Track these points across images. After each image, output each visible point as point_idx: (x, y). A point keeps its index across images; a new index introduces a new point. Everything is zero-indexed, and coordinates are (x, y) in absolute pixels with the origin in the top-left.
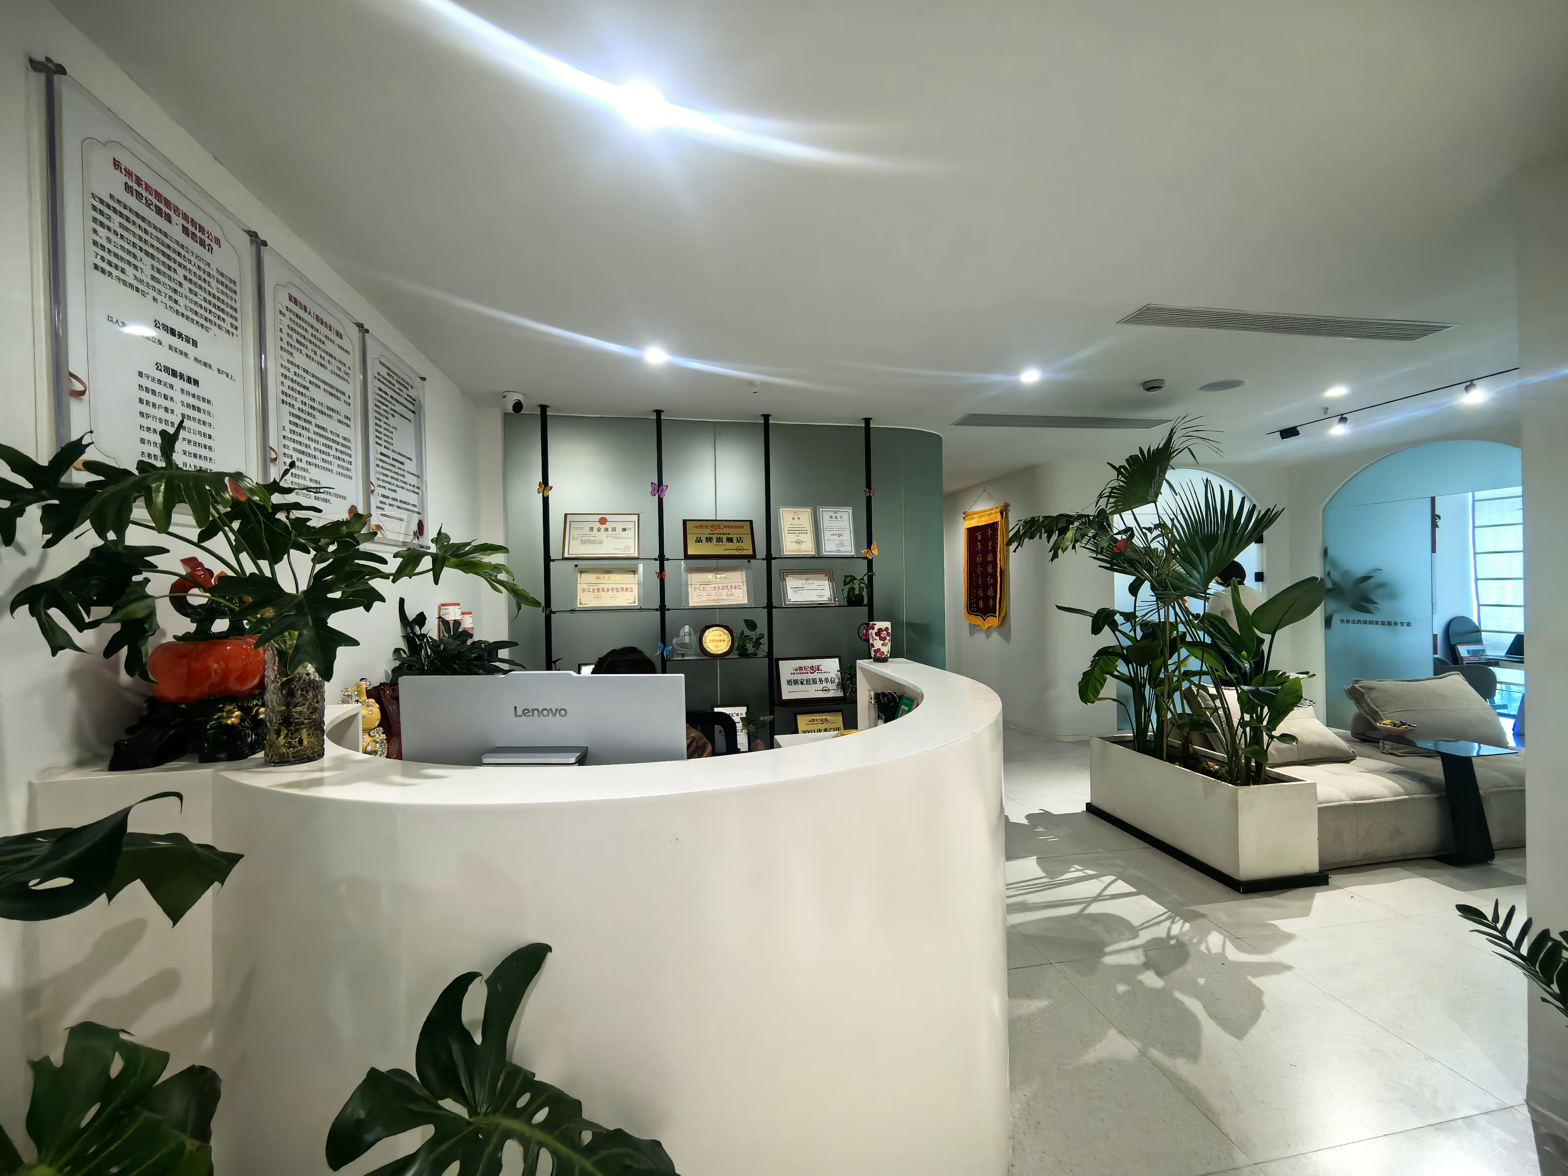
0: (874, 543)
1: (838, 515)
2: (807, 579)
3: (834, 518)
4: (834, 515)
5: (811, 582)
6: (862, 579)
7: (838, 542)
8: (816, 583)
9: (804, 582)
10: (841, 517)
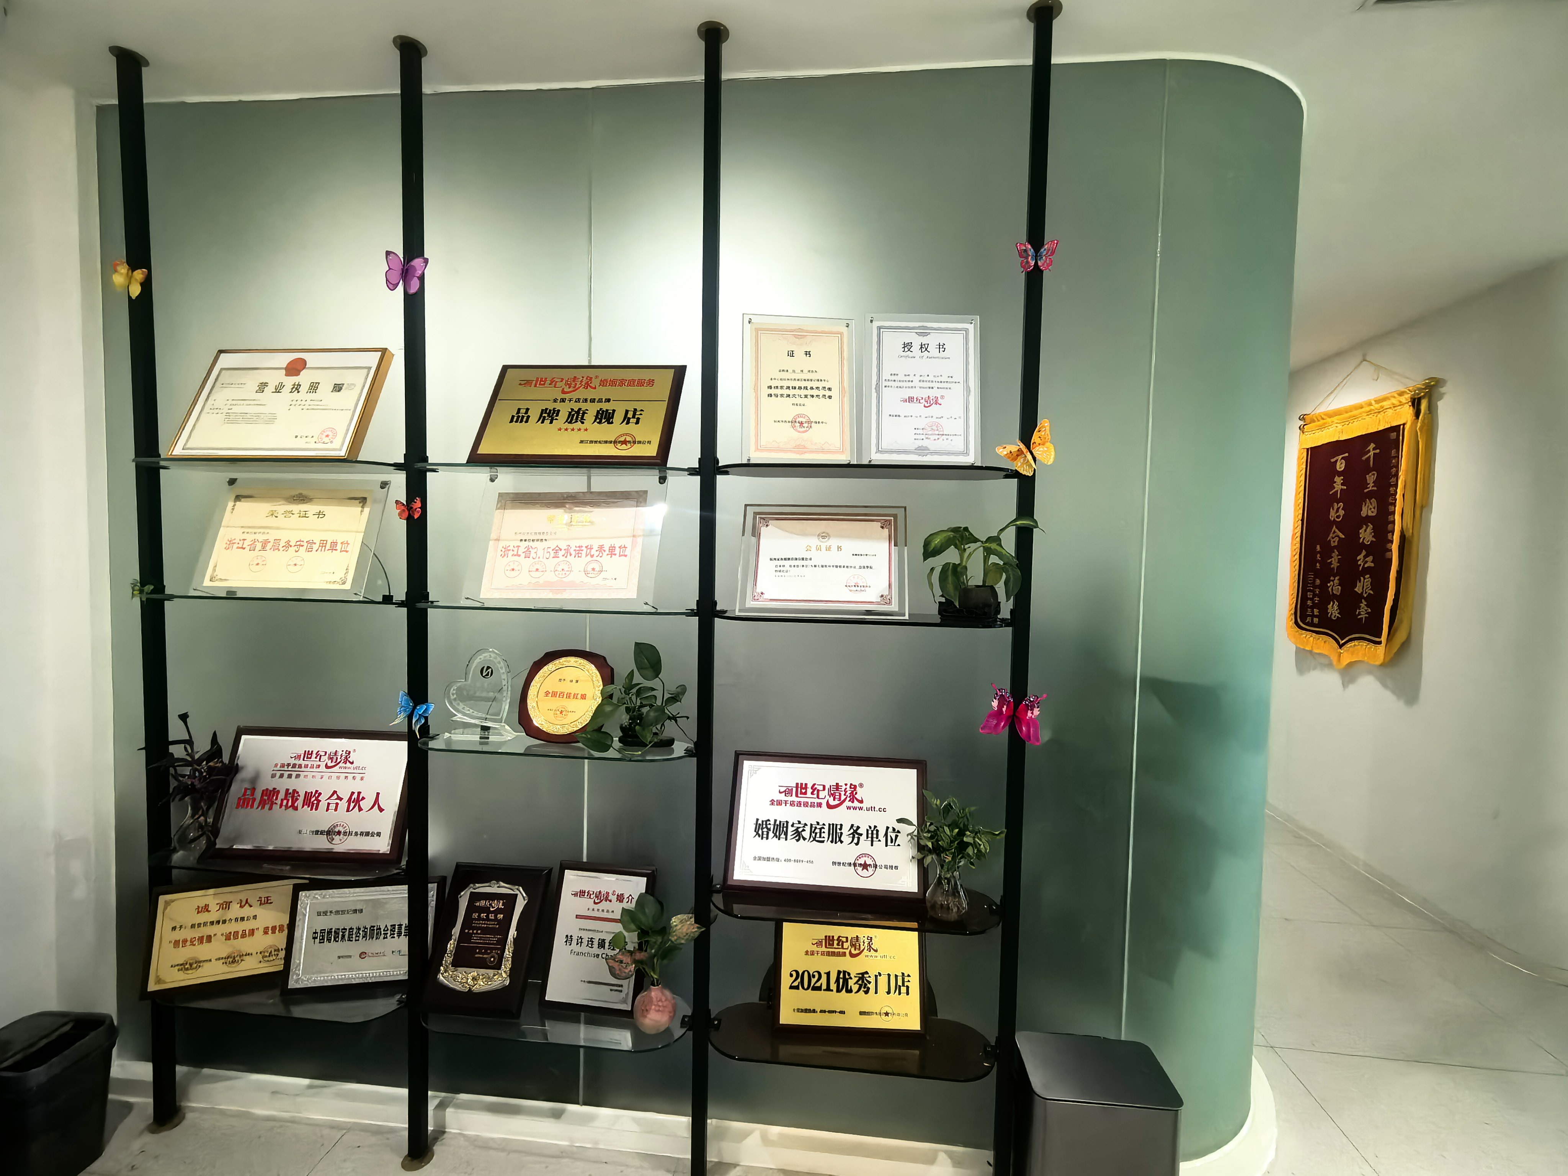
0: (1044, 424)
1: (932, 340)
2: (824, 536)
3: (916, 348)
4: (917, 341)
5: (834, 542)
6: (996, 540)
7: (922, 423)
8: (851, 545)
9: (814, 541)
10: (941, 347)
